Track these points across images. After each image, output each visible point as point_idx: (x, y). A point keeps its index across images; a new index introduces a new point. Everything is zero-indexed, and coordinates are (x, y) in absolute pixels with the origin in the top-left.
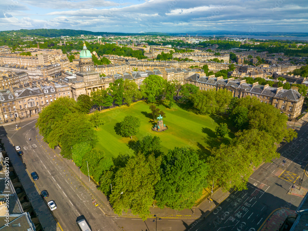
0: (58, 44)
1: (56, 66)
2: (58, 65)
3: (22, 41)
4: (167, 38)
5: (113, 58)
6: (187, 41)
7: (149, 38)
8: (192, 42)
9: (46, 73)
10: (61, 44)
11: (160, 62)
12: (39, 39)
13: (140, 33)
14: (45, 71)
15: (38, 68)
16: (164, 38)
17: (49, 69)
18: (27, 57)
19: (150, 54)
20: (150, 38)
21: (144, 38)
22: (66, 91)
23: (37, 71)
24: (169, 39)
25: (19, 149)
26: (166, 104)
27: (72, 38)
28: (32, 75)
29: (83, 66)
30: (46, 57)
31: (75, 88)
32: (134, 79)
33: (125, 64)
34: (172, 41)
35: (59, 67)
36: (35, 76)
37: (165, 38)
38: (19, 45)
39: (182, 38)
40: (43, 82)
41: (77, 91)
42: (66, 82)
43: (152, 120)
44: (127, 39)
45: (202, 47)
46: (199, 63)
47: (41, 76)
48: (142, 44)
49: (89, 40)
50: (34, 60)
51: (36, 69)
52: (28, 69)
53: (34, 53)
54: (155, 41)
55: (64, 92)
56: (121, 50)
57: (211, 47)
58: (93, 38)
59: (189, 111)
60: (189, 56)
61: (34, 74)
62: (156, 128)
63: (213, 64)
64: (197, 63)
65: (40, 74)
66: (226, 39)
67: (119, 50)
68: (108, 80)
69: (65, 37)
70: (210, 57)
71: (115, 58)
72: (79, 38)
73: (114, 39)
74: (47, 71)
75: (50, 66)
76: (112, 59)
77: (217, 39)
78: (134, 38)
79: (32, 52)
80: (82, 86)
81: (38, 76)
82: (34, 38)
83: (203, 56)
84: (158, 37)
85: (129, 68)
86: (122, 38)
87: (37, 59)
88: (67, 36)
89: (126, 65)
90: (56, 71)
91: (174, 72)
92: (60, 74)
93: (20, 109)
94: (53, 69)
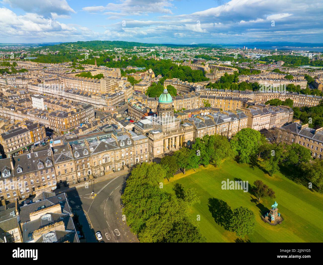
0: (114, 60)
1: (120, 94)
2: (122, 93)
3: (79, 55)
4: (223, 51)
5: (176, 83)
6: (246, 55)
7: (203, 51)
8: (252, 57)
9: (110, 103)
10: (116, 60)
11: (232, 92)
12: (95, 52)
13: (191, 44)
14: (110, 101)
15: (103, 97)
16: (219, 51)
17: (114, 99)
18: (89, 80)
19: (213, 75)
20: (205, 51)
21: (198, 52)
22: (143, 143)
23: (101, 100)
24: (225, 53)
25: (101, 238)
26: (262, 166)
27: (126, 51)
28: (95, 103)
29: (163, 112)
30: (109, 82)
31: (152, 139)
32: (216, 126)
33: (194, 95)
34: (229, 55)
35: (123, 96)
36: (98, 105)
37: (221, 51)
38: (77, 60)
39: (240, 52)
40: (111, 118)
41: (154, 143)
42: (140, 127)
43: (255, 198)
44: (180, 52)
45: (264, 64)
46: (278, 94)
47: (104, 105)
48: (199, 61)
49: (142, 53)
50: (96, 83)
51: (101, 98)
52: (92, 97)
53: (93, 72)
54: (210, 54)
55: (141, 145)
56: (179, 69)
57: (275, 63)
58: (146, 51)
59: (297, 182)
60: (258, 79)
61: (98, 103)
62: (267, 218)
63: (296, 96)
64: (276, 94)
65: (105, 104)
66: (290, 54)
67: (177, 69)
68: (188, 129)
69: (118, 49)
70: (284, 81)
71: (179, 84)
72: (132, 50)
73: (167, 52)
74: (112, 101)
75: (114, 95)
76: (176, 85)
77: (280, 53)
78: (188, 51)
79: (91, 71)
80: (161, 137)
81: (102, 106)
82: (90, 51)
83: (274, 81)
84: (213, 50)
85: (198, 100)
86: (175, 51)
87: (99, 83)
88: (120, 49)
89: (196, 97)
90: (120, 100)
91: (260, 115)
92: (123, 103)
93: (94, 166)
94: (117, 98)
